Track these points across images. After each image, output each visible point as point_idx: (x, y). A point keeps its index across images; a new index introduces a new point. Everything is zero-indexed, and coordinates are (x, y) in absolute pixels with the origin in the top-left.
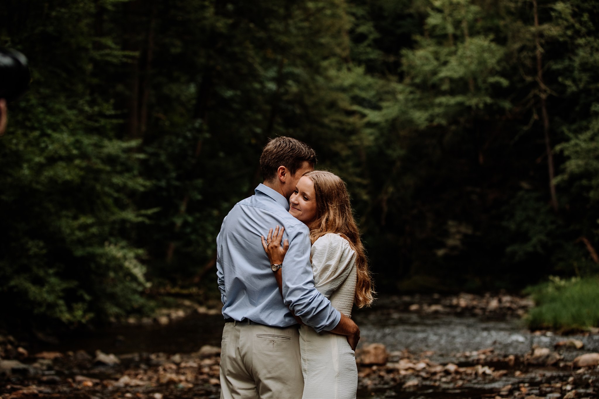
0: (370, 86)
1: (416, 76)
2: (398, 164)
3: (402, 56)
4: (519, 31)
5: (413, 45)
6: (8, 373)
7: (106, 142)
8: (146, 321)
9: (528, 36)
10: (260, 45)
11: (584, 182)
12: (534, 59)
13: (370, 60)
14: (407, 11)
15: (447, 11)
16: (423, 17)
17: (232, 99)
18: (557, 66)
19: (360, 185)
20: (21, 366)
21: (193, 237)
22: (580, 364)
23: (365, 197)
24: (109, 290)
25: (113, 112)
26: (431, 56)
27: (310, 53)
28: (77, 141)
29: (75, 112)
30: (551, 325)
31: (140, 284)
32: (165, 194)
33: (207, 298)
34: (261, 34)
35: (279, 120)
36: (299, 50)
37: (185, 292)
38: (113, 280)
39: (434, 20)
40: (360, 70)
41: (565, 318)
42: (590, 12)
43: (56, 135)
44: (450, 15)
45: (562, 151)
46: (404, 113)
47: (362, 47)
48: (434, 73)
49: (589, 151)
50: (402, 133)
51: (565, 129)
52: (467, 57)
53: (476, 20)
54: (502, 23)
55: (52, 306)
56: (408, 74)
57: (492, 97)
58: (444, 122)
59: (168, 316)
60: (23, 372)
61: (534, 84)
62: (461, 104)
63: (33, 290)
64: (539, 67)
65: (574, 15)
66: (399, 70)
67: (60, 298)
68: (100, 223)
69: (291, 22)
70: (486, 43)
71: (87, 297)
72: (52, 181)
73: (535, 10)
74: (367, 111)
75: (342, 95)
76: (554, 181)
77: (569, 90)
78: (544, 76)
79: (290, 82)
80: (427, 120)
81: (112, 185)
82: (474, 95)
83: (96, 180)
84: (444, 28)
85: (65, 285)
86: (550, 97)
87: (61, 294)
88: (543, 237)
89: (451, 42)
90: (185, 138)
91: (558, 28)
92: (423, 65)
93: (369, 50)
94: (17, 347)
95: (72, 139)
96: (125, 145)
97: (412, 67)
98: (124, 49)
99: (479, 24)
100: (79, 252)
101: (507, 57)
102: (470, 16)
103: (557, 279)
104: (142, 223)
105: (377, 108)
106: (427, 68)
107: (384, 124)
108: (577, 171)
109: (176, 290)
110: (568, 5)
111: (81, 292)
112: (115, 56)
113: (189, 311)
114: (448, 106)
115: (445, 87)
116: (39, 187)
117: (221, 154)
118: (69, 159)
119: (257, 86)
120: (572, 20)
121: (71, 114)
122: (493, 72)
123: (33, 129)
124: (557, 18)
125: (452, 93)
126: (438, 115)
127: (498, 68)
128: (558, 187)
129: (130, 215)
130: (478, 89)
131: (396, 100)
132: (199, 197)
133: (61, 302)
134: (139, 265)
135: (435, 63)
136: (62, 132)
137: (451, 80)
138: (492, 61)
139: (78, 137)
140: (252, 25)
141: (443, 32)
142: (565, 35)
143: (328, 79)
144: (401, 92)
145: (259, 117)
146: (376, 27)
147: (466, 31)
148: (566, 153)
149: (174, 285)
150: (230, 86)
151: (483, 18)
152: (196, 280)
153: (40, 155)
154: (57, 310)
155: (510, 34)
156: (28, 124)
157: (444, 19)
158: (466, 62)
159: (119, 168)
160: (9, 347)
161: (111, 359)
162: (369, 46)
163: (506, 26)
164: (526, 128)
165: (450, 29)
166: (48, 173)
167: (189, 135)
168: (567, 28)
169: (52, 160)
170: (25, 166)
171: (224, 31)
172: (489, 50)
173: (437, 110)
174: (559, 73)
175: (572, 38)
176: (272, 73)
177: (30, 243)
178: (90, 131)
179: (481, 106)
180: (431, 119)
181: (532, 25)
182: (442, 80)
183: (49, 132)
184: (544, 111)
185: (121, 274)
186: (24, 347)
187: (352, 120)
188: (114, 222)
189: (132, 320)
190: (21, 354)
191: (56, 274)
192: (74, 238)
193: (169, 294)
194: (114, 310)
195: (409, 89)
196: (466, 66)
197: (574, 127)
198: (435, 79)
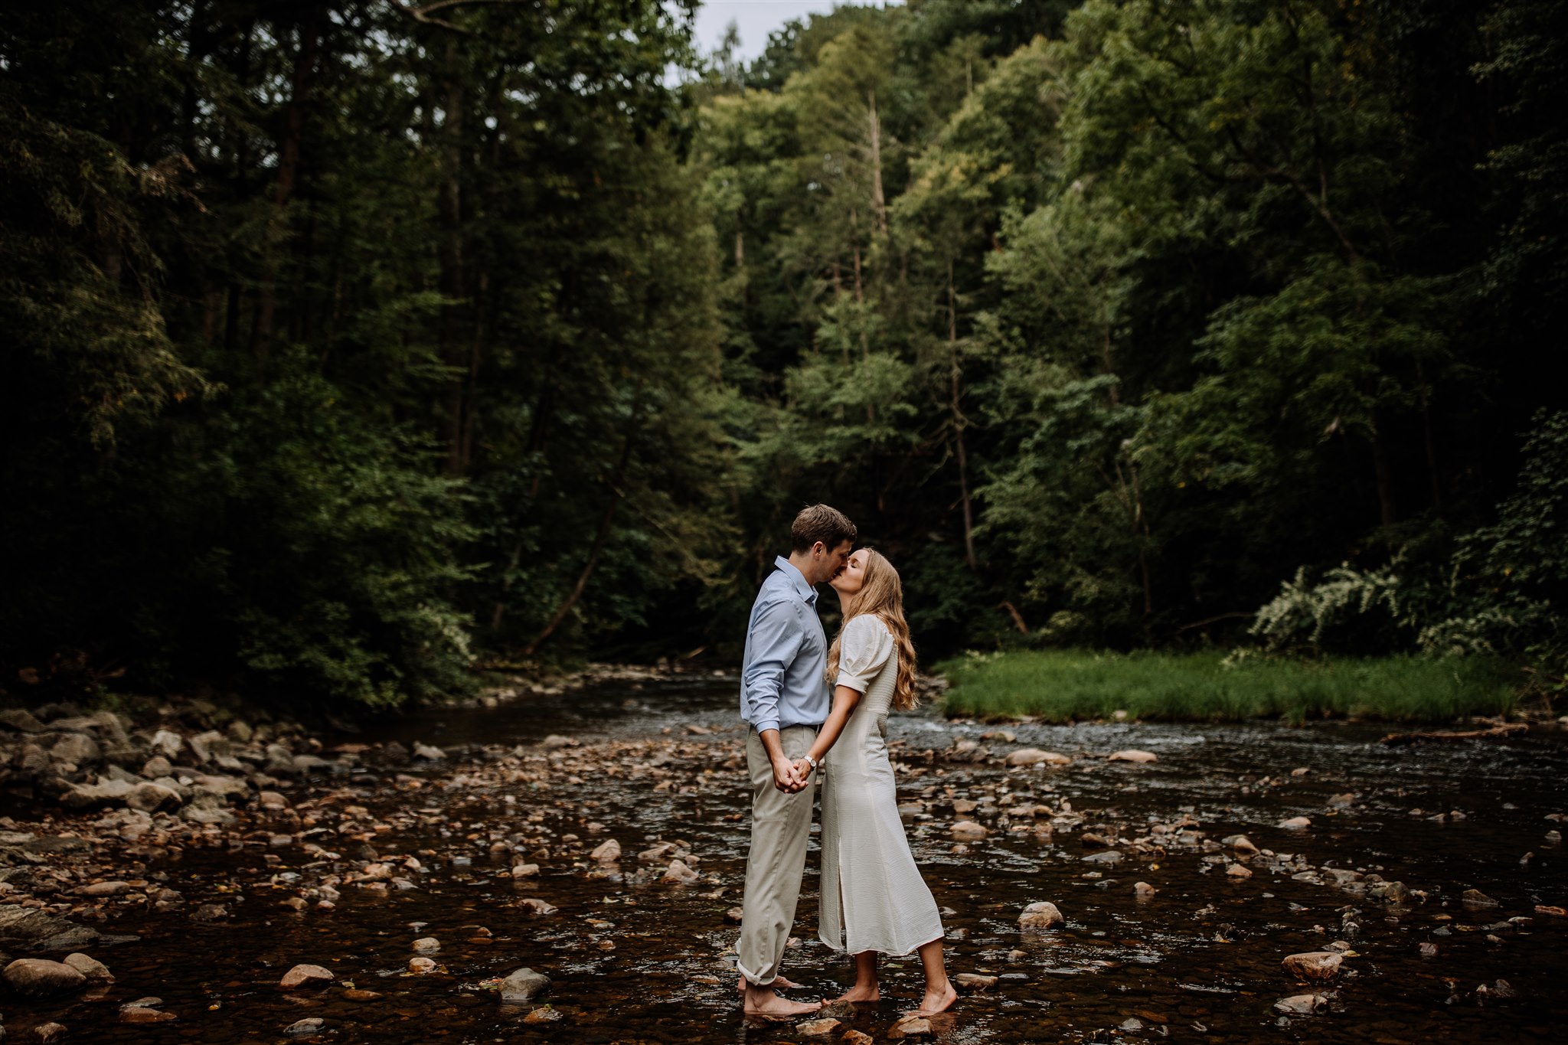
0: (745, 411)
1: (802, 402)
2: (779, 508)
3: (785, 376)
4: (931, 347)
5: (798, 362)
6: (305, 771)
7: (426, 480)
8: (469, 703)
9: (942, 353)
10: (614, 361)
11: (1010, 535)
12: (949, 381)
13: (746, 380)
14: (793, 320)
15: (842, 322)
16: (813, 327)
17: (575, 424)
18: (977, 391)
19: (735, 536)
20: (322, 763)
21: (528, 598)
22: (1015, 762)
23: (740, 550)
24: (425, 664)
25: (435, 444)
26: (821, 377)
27: (675, 372)
28: (390, 479)
29: (386, 441)
30: (972, 712)
31: (465, 658)
32: (494, 544)
33: (543, 674)
34: (616, 347)
35: (634, 453)
36: (663, 369)
37: (516, 666)
38: (428, 650)
39: (826, 332)
40: (734, 392)
41: (990, 704)
42: (1022, 326)
43: (364, 470)
44: (846, 326)
45: (982, 496)
46: (787, 446)
47: (736, 364)
48: (826, 397)
49: (1015, 497)
50: (784, 471)
51: (985, 468)
52: (866, 379)
53: (877, 333)
54: (910, 337)
55: (354, 685)
56: (793, 397)
57: (896, 428)
58: (836, 458)
59: (496, 696)
60: (324, 771)
61: (949, 413)
62: (857, 436)
63: (331, 665)
64: (955, 392)
65: (1001, 328)
66: (782, 394)
67: (364, 675)
68: (415, 582)
69: (651, 332)
70: (890, 362)
71: (398, 674)
72: (358, 528)
73: (952, 320)
74: (741, 443)
75: (713, 424)
76: (971, 533)
77: (993, 422)
78: (961, 402)
79: (649, 408)
80: (815, 455)
81: (431, 533)
82: (875, 426)
83: (412, 526)
84: (839, 342)
85: (370, 659)
86: (968, 429)
87: (366, 670)
88: (956, 601)
89: (846, 358)
90: (521, 475)
91: (980, 344)
92: (811, 387)
93: (745, 367)
94: (309, 737)
95: (384, 476)
96: (450, 483)
97: (799, 390)
98: (448, 364)
99: (882, 338)
100: (389, 617)
101: (916, 379)
102: (871, 328)
103: (976, 654)
104: (469, 581)
105: (755, 440)
106: (816, 391)
107: (761, 460)
108: (1001, 521)
109: (507, 663)
110: (995, 316)
111: (391, 667)
112: (438, 373)
113: (521, 690)
114: (841, 438)
115: (838, 415)
116: (340, 535)
117: (562, 495)
118: (380, 501)
119: (607, 410)
120: (999, 335)
121: (380, 443)
122: (898, 398)
123: (333, 462)
124: (980, 332)
125: (846, 422)
126: (829, 450)
127: (905, 393)
128: (976, 540)
129: (452, 571)
130: (878, 418)
131: (778, 430)
132: (537, 549)
133: (366, 680)
134: (462, 633)
135: (828, 385)
136: (371, 467)
137: (846, 407)
138: (896, 385)
139: (391, 473)
140: (604, 336)
141: (837, 347)
142: (989, 353)
143: (696, 404)
144: (783, 421)
145: (609, 448)
146: (755, 339)
147: (865, 347)
148: (988, 499)
149: (504, 658)
150: (574, 409)
151: (886, 331)
152: (529, 651)
153: (342, 495)
154: (361, 690)
155: (920, 351)
156: (325, 455)
157: (839, 331)
158: (865, 384)
159: (438, 512)
160: (297, 738)
161: (433, 752)
162: (745, 362)
163: (915, 341)
164: (937, 467)
165: (846, 344)
166: (354, 519)
167: (525, 471)
168: (992, 344)
169: (359, 502)
170: (322, 508)
171: (570, 342)
172: (894, 370)
173: (828, 444)
174: (980, 399)
175: (998, 356)
176: (626, 394)
177: (329, 606)
178: (404, 465)
179: (882, 439)
180: (820, 455)
181: (948, 339)
182: (835, 405)
183: (354, 466)
184: (960, 446)
185: (439, 643)
186: (317, 738)
187: (726, 454)
188: (431, 580)
189: (451, 702)
190: (315, 747)
191: (360, 645)
192: (384, 599)
193: (497, 669)
194: (432, 690)
195: (794, 417)
196: (865, 390)
197: (997, 466)
198: (826, 405)
